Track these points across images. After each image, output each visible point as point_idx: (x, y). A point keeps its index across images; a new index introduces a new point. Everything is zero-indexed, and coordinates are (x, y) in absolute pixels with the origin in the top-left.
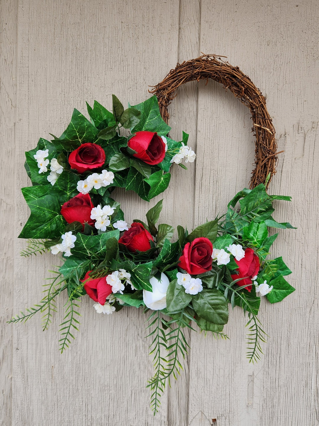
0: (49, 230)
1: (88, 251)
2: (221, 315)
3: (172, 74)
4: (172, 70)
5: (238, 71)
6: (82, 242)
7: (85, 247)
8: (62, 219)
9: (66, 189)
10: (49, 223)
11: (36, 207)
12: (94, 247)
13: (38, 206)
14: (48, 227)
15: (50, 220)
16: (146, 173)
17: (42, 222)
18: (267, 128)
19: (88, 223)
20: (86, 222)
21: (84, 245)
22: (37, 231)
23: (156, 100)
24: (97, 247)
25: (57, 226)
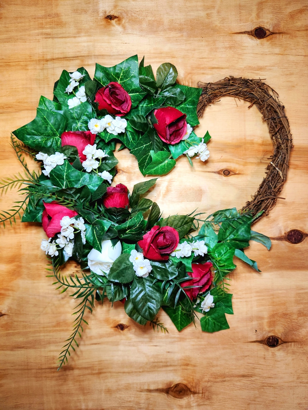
0: (42, 144)
1: (65, 183)
2: (150, 310)
3: (225, 81)
4: (227, 78)
5: (283, 110)
6: (64, 171)
7: (65, 177)
8: (59, 143)
9: (79, 119)
10: (46, 138)
11: (43, 116)
12: (73, 181)
13: (45, 117)
14: (43, 141)
15: (48, 136)
16: (156, 147)
17: (40, 133)
18: (281, 171)
19: (80, 158)
20: (79, 156)
21: (65, 174)
22: (31, 138)
23: (199, 93)
24: (75, 183)
25: (51, 146)
